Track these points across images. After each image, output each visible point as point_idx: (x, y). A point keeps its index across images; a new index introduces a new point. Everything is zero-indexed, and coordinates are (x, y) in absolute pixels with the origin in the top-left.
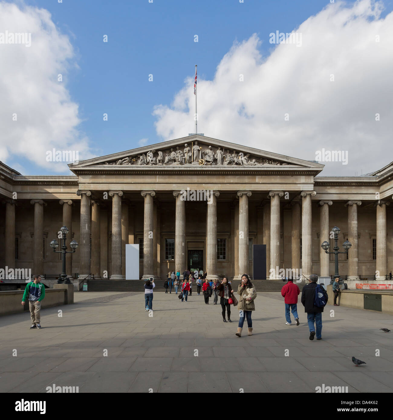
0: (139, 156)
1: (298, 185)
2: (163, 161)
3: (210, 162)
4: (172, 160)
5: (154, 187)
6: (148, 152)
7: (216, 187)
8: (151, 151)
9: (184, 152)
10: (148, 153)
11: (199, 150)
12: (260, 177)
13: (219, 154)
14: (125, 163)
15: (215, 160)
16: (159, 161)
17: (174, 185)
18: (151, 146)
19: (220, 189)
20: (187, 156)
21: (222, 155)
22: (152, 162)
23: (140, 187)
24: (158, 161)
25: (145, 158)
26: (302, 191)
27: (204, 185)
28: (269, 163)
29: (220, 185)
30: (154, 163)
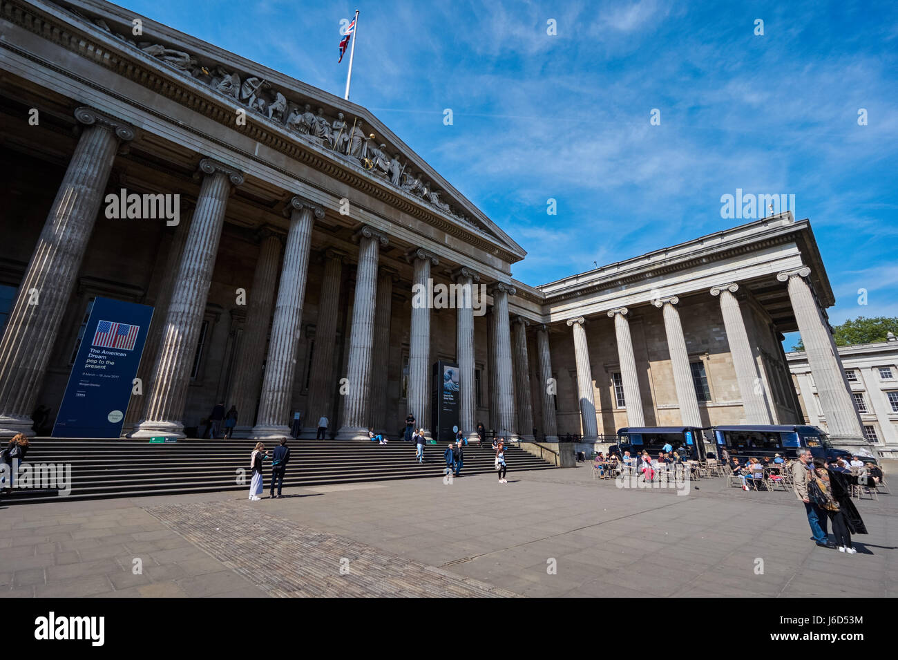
0: (220, 72)
1: (496, 271)
2: (282, 118)
3: (384, 171)
4: (307, 127)
5: (242, 163)
6: (252, 76)
7: (383, 225)
8: (260, 80)
9: (334, 126)
10: (251, 79)
11: (363, 140)
12: (450, 236)
13: (396, 167)
14: (174, 62)
15: (390, 174)
16: (275, 112)
17: (297, 183)
18: (263, 69)
19: (389, 232)
20: (338, 138)
21: (401, 171)
22: (255, 105)
23: (200, 145)
24: (271, 112)
25: (239, 85)
26: (500, 282)
27: (361, 210)
28: (465, 219)
29: (391, 224)
30: (258, 109)
